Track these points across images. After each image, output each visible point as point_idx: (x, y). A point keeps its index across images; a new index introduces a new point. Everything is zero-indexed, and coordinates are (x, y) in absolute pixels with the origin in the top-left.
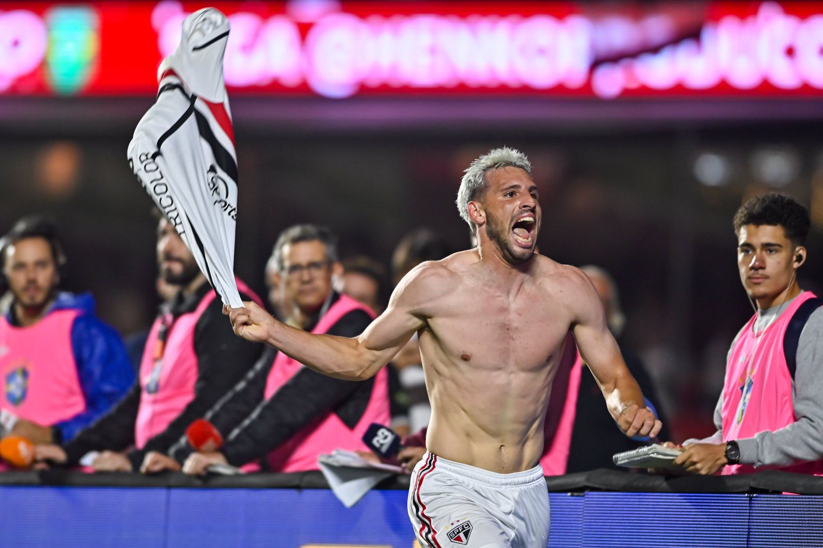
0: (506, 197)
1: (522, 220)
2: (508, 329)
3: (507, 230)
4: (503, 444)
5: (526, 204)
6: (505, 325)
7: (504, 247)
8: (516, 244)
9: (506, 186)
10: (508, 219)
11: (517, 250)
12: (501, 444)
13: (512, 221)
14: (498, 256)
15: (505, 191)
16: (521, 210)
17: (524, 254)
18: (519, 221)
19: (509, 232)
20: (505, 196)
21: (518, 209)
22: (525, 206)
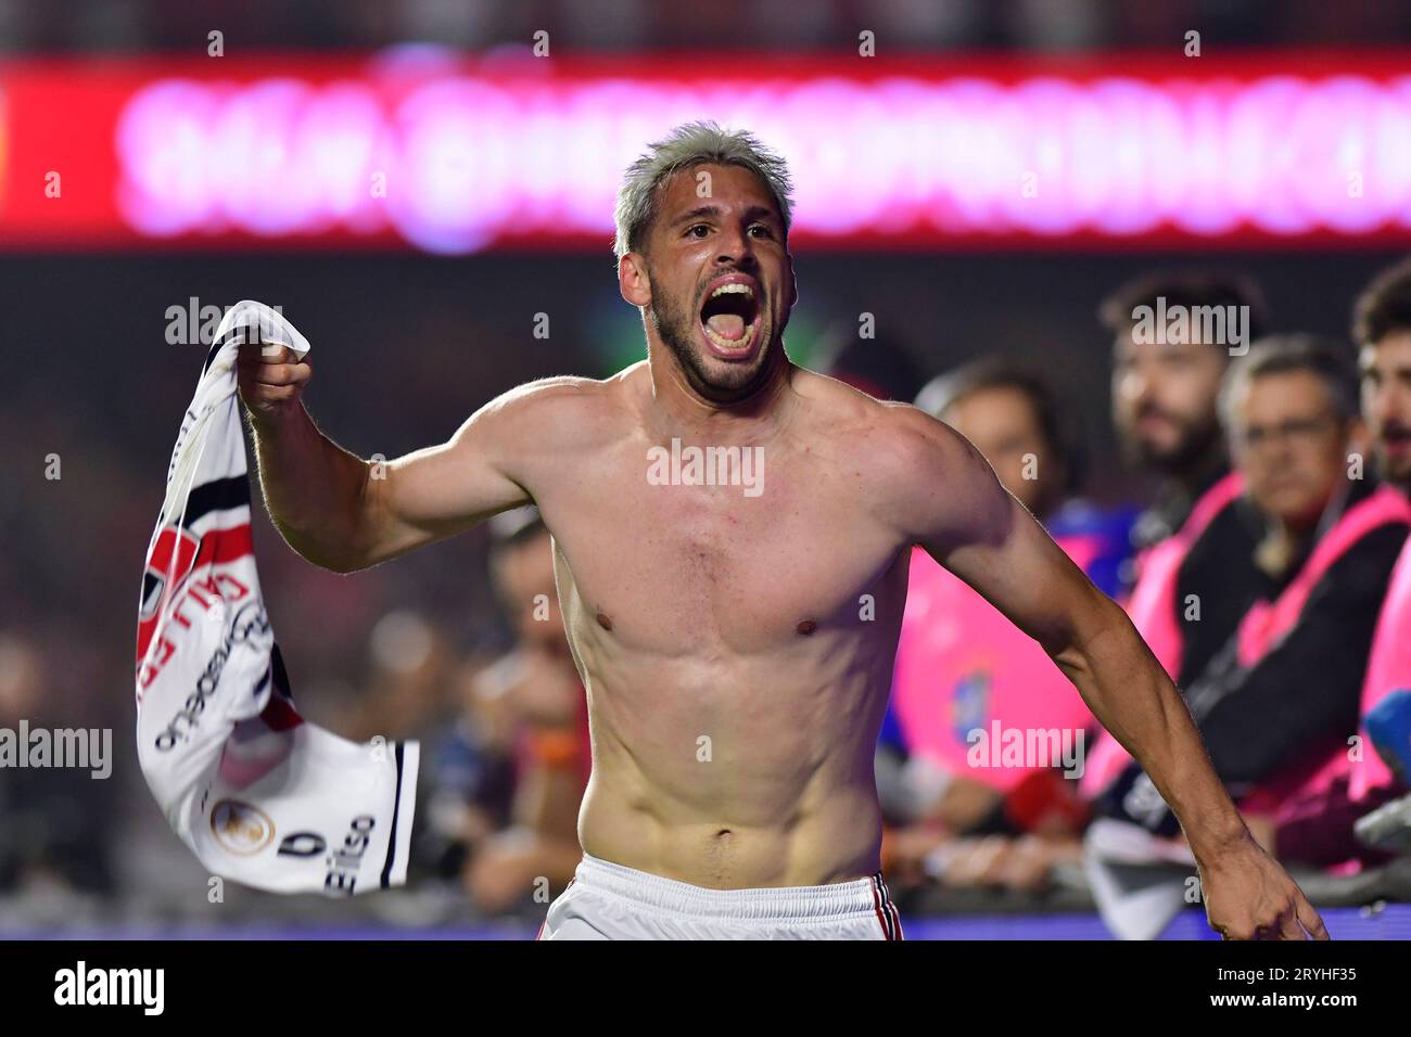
0: (686, 239)
1: (719, 291)
2: (702, 555)
3: (689, 318)
4: (725, 827)
5: (725, 253)
6: (694, 545)
7: (686, 360)
8: (709, 353)
9: (685, 212)
10: (687, 291)
11: (713, 367)
12: (719, 828)
13: (698, 295)
14: (682, 384)
15: (682, 225)
16: (716, 268)
17: (728, 377)
18: (714, 295)
19: (693, 322)
20: (686, 235)
21: (711, 266)
22: (723, 259)
